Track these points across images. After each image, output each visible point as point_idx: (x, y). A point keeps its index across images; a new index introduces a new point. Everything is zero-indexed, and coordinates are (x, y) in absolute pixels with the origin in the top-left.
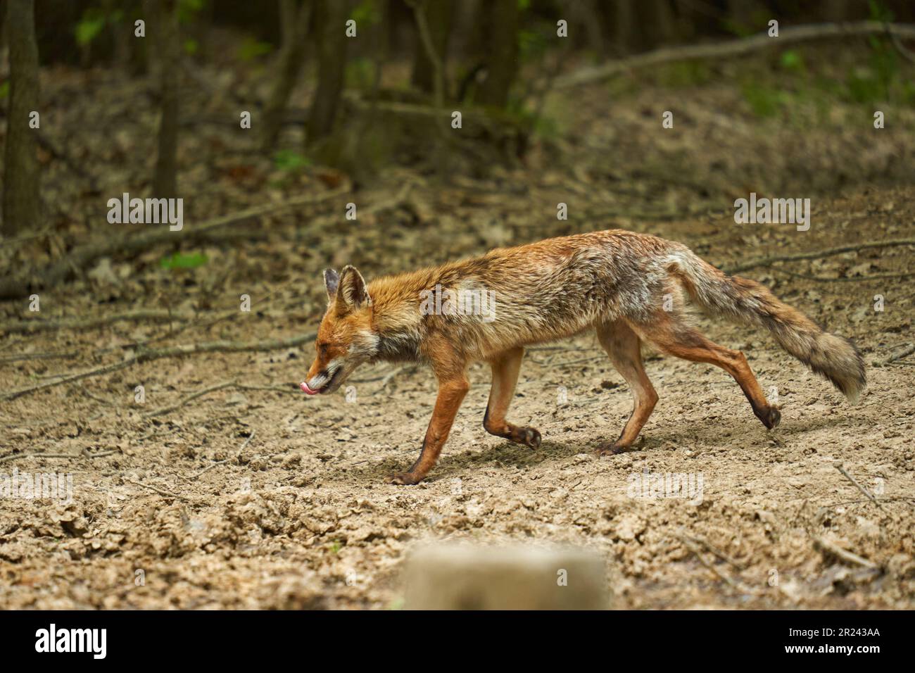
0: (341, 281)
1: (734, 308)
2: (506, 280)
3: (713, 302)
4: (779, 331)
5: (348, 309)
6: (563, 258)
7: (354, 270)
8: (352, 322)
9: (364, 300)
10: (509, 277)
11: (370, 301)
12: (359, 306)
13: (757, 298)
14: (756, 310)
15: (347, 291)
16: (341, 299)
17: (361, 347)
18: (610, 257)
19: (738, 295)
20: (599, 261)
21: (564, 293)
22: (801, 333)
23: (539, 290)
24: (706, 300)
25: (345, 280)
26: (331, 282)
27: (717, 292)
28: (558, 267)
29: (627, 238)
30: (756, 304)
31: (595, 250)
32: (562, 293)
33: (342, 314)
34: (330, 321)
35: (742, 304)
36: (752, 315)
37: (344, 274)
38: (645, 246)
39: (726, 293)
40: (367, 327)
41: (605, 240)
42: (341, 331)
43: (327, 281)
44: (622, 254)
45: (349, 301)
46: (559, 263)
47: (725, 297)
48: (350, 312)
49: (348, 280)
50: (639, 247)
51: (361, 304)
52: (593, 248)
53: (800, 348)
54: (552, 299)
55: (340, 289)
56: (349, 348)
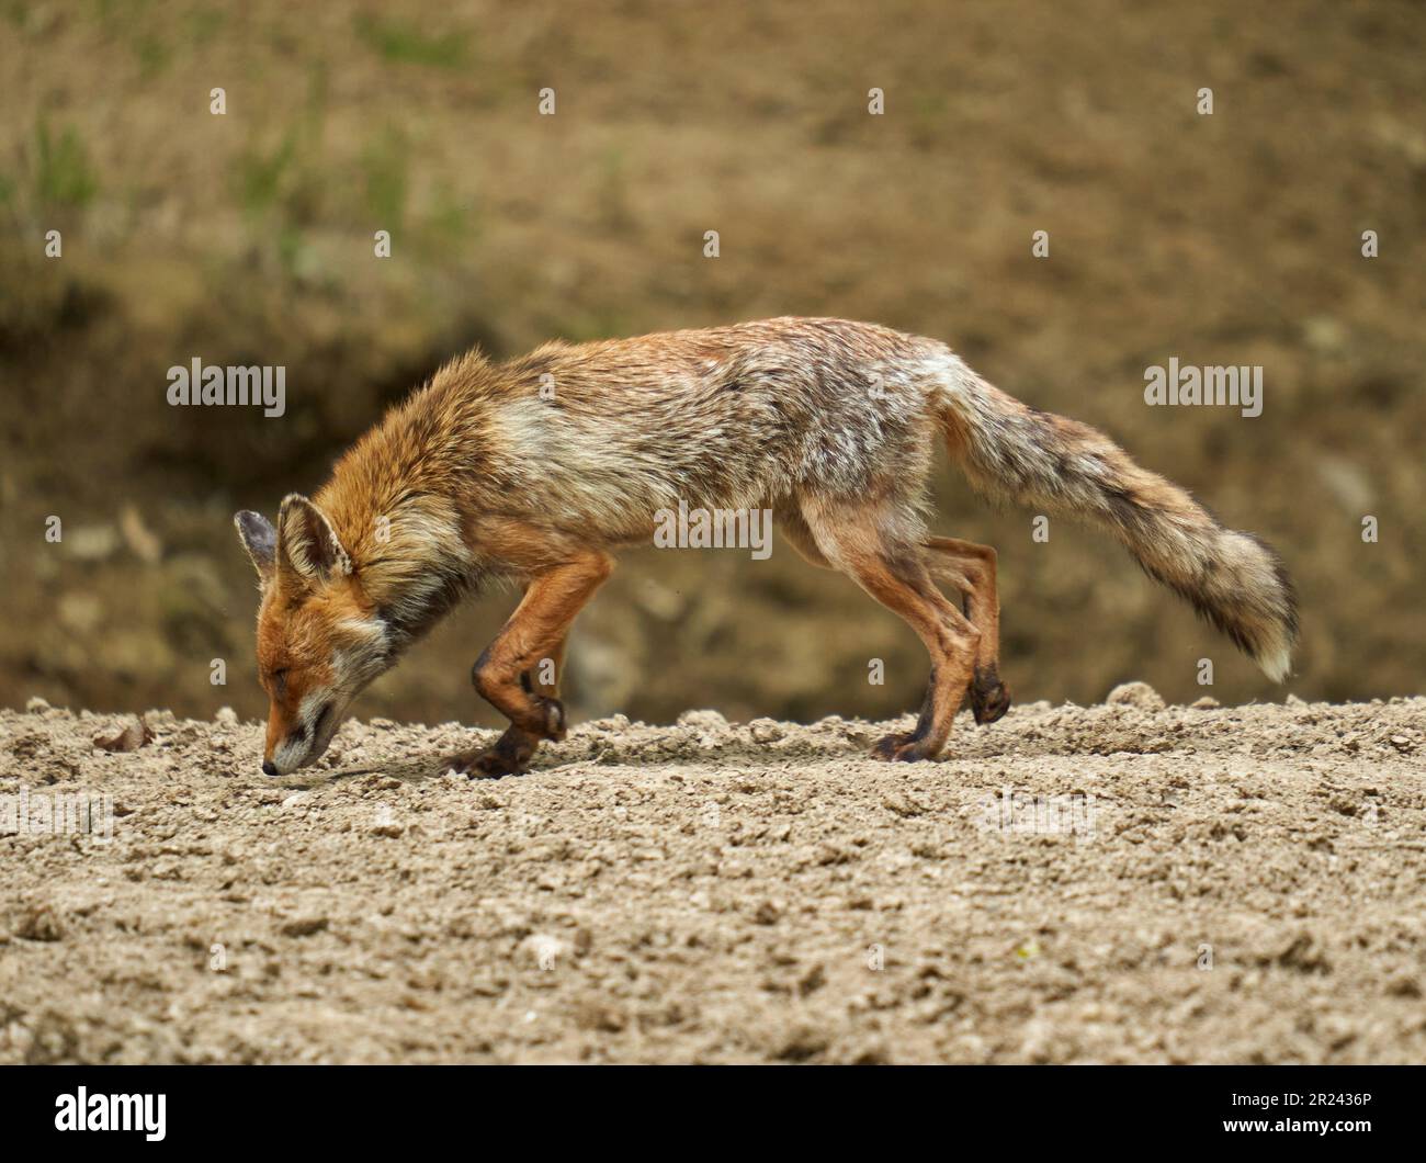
0: (282, 531)
1: (1054, 475)
2: (597, 394)
3: (1010, 460)
4: (1142, 524)
5: (306, 586)
6: (711, 364)
7: (305, 504)
8: (319, 612)
9: (334, 561)
10: (605, 390)
11: (348, 562)
12: (328, 577)
13: (1097, 456)
14: (1097, 480)
15: (297, 551)
16: (288, 568)
17: (353, 650)
18: (808, 367)
19: (1062, 450)
20: (787, 377)
21: (723, 442)
22: (1188, 530)
23: (670, 425)
24: (997, 457)
25: (289, 526)
26: (257, 538)
27: (1021, 439)
28: (706, 381)
29: (834, 327)
30: (1098, 469)
31: (777, 355)
32: (718, 441)
33: (295, 600)
34: (276, 619)
35: (1068, 467)
36: (1088, 489)
37: (286, 514)
38: (873, 342)
39: (1037, 443)
40: (354, 611)
41: (790, 332)
42: (303, 636)
43: (247, 538)
44: (832, 361)
45: (304, 568)
46: (705, 373)
47: (1038, 451)
48: (311, 591)
49: (295, 526)
50: (862, 344)
51: (331, 572)
52: (772, 349)
53: (1185, 560)
54: (700, 450)
55: (283, 547)
56: (331, 661)
